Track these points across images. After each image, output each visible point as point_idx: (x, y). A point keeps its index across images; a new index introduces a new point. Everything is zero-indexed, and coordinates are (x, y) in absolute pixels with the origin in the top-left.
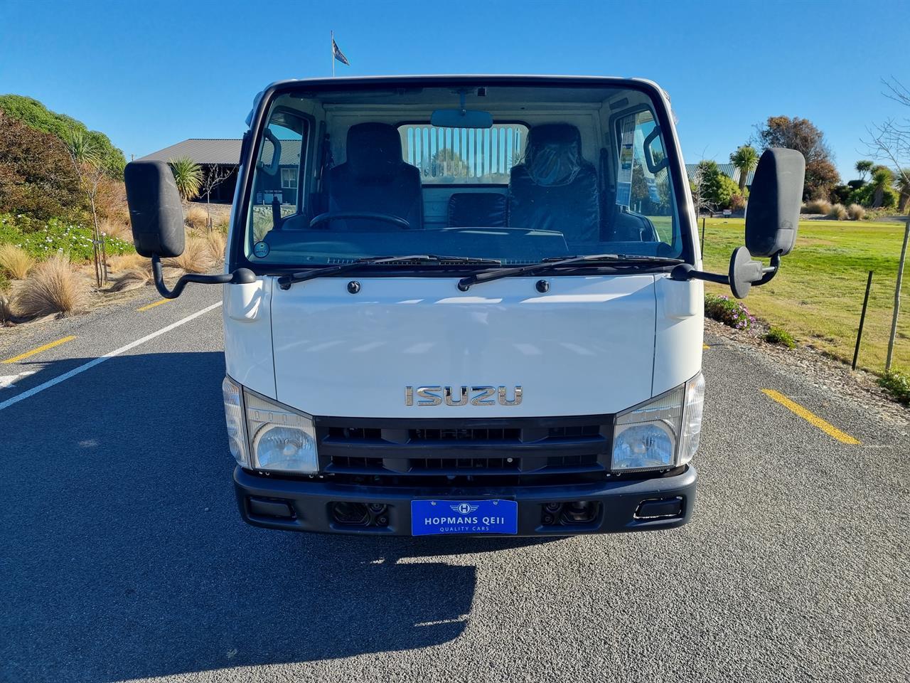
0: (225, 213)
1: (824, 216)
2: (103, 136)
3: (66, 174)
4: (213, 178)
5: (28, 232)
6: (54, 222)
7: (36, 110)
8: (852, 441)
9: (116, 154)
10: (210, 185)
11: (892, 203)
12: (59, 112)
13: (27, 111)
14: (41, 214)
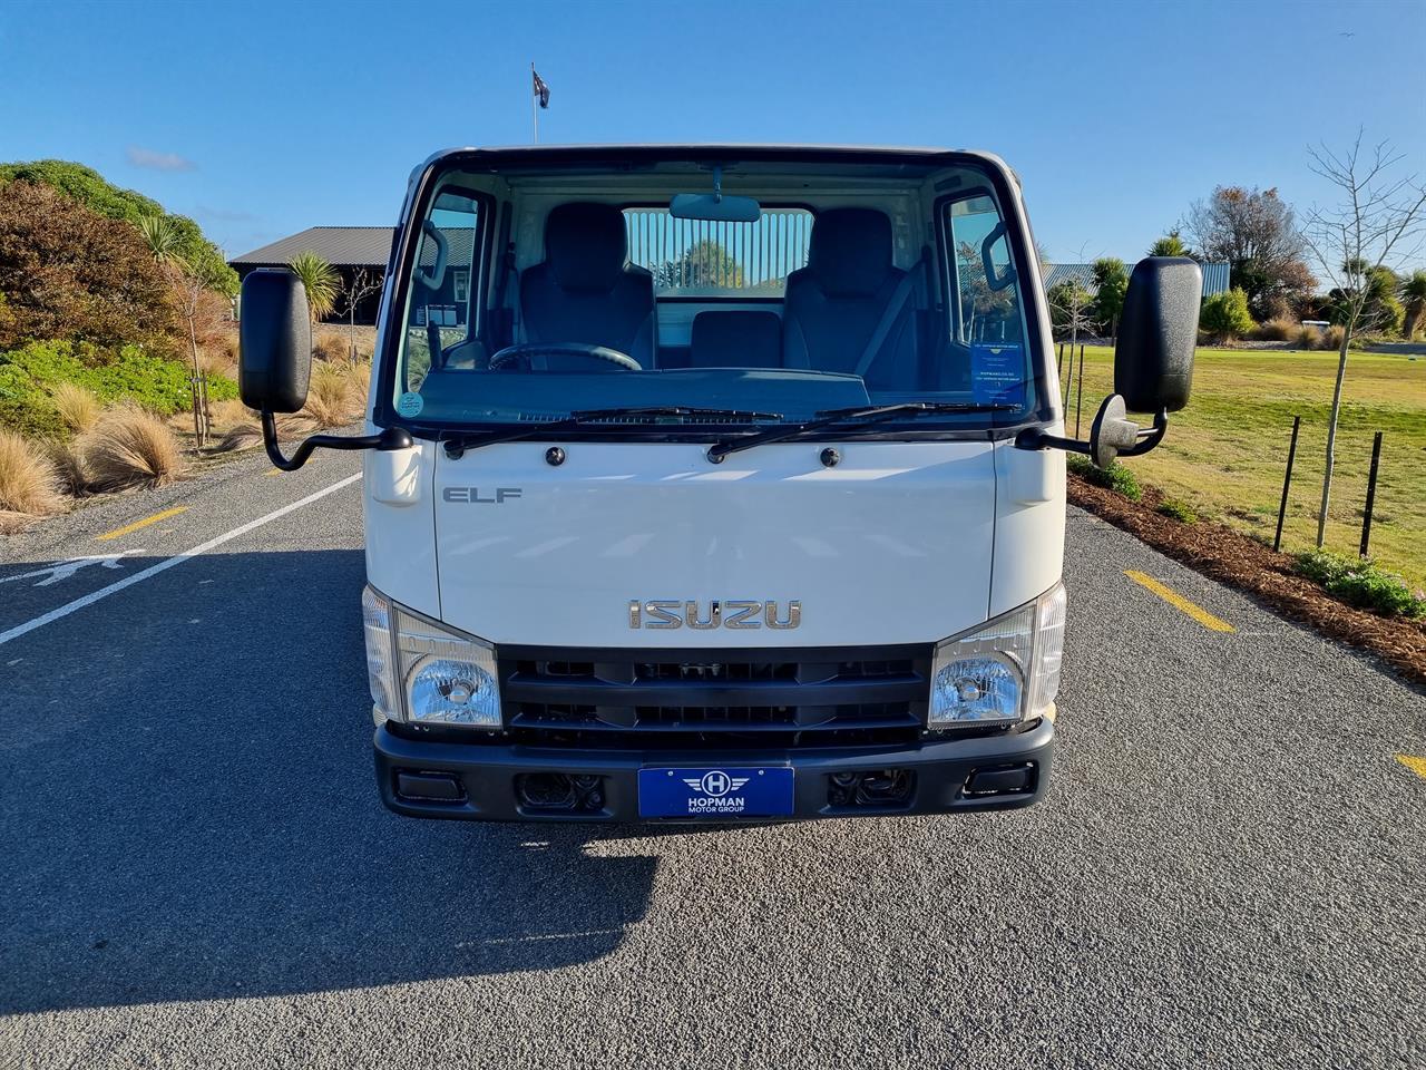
0: (369, 339)
1: (1285, 343)
2: (190, 223)
3: (146, 280)
4: (360, 288)
5: (92, 365)
6: (129, 351)
7: (89, 184)
8: (1225, 627)
9: (209, 251)
10: (356, 296)
11: (1393, 323)
12: (122, 186)
13: (76, 185)
14: (110, 339)
